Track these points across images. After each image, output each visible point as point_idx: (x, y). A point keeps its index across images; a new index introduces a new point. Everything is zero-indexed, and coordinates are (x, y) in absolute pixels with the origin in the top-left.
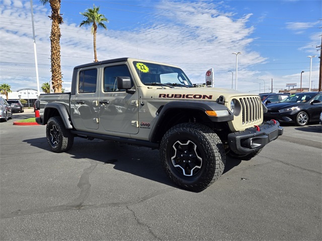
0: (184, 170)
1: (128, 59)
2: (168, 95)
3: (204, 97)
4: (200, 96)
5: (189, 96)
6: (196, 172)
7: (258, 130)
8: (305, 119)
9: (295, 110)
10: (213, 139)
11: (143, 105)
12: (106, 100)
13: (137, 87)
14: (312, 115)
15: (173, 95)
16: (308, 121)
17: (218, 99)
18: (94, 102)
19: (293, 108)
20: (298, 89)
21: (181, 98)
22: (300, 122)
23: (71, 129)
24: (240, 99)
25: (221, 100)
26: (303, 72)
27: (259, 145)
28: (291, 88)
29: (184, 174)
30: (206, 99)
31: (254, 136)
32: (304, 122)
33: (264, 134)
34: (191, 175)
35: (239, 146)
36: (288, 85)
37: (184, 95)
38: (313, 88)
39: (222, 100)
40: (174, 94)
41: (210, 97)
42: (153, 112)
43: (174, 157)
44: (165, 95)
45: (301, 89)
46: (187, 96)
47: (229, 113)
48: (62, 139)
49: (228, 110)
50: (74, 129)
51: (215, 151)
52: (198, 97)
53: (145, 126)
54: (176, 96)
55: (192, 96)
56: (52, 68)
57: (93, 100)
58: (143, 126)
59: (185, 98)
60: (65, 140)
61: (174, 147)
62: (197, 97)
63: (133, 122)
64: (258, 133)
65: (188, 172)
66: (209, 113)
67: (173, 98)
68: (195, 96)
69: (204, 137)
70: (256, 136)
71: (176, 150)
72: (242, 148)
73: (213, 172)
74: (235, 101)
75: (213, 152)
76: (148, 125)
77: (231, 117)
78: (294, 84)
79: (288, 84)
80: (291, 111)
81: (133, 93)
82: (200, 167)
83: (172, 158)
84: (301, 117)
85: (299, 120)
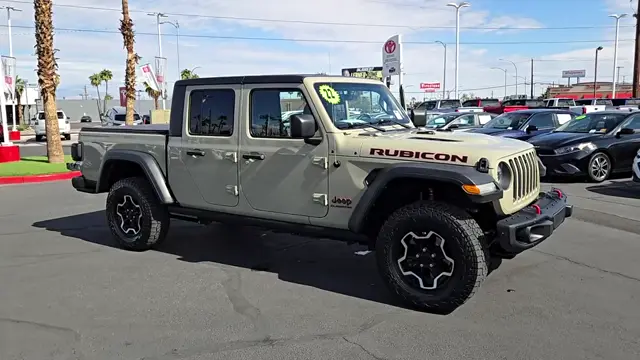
0: (420, 280)
1: (305, 80)
2: (387, 151)
3: (454, 158)
4: (447, 157)
5: (427, 156)
6: (442, 282)
7: (537, 212)
8: (605, 168)
9: (586, 148)
10: (472, 229)
11: (337, 166)
12: (257, 153)
13: (325, 134)
14: (619, 159)
15: (396, 152)
16: (610, 171)
17: (478, 164)
18: (229, 154)
19: (581, 146)
20: (587, 85)
21: (413, 158)
22: (595, 173)
23: (169, 204)
24: (510, 161)
25: (482, 165)
26: (600, 48)
27: (540, 237)
28: (574, 81)
29: (422, 286)
30: (458, 162)
31: (533, 224)
32: (602, 175)
33: (547, 218)
34: (435, 286)
35: (513, 240)
36: (567, 74)
37: (418, 154)
38: (620, 82)
39: (484, 166)
40: (400, 149)
41: (465, 159)
42: (359, 180)
43: (404, 258)
44: (382, 151)
45: (595, 85)
46: (424, 155)
47: (497, 188)
48: (151, 224)
49: (494, 182)
50: (176, 204)
51: (476, 247)
52: (444, 157)
53: (342, 204)
54: (402, 153)
55: (433, 156)
56: (38, 45)
57: (228, 151)
58: (337, 204)
59: (420, 159)
60: (156, 226)
61: (402, 241)
62: (441, 157)
63: (317, 195)
64: (539, 217)
65: (428, 283)
66: (467, 189)
67: (398, 157)
68: (437, 157)
69: (459, 226)
70: (537, 222)
71: (406, 246)
72: (517, 242)
73: (474, 281)
74: (503, 165)
75: (473, 250)
76: (348, 202)
77: (498, 194)
78: (579, 72)
79: (567, 72)
80: (578, 152)
81: (317, 143)
82: (450, 274)
83: (400, 261)
84: (596, 164)
85: (593, 170)
